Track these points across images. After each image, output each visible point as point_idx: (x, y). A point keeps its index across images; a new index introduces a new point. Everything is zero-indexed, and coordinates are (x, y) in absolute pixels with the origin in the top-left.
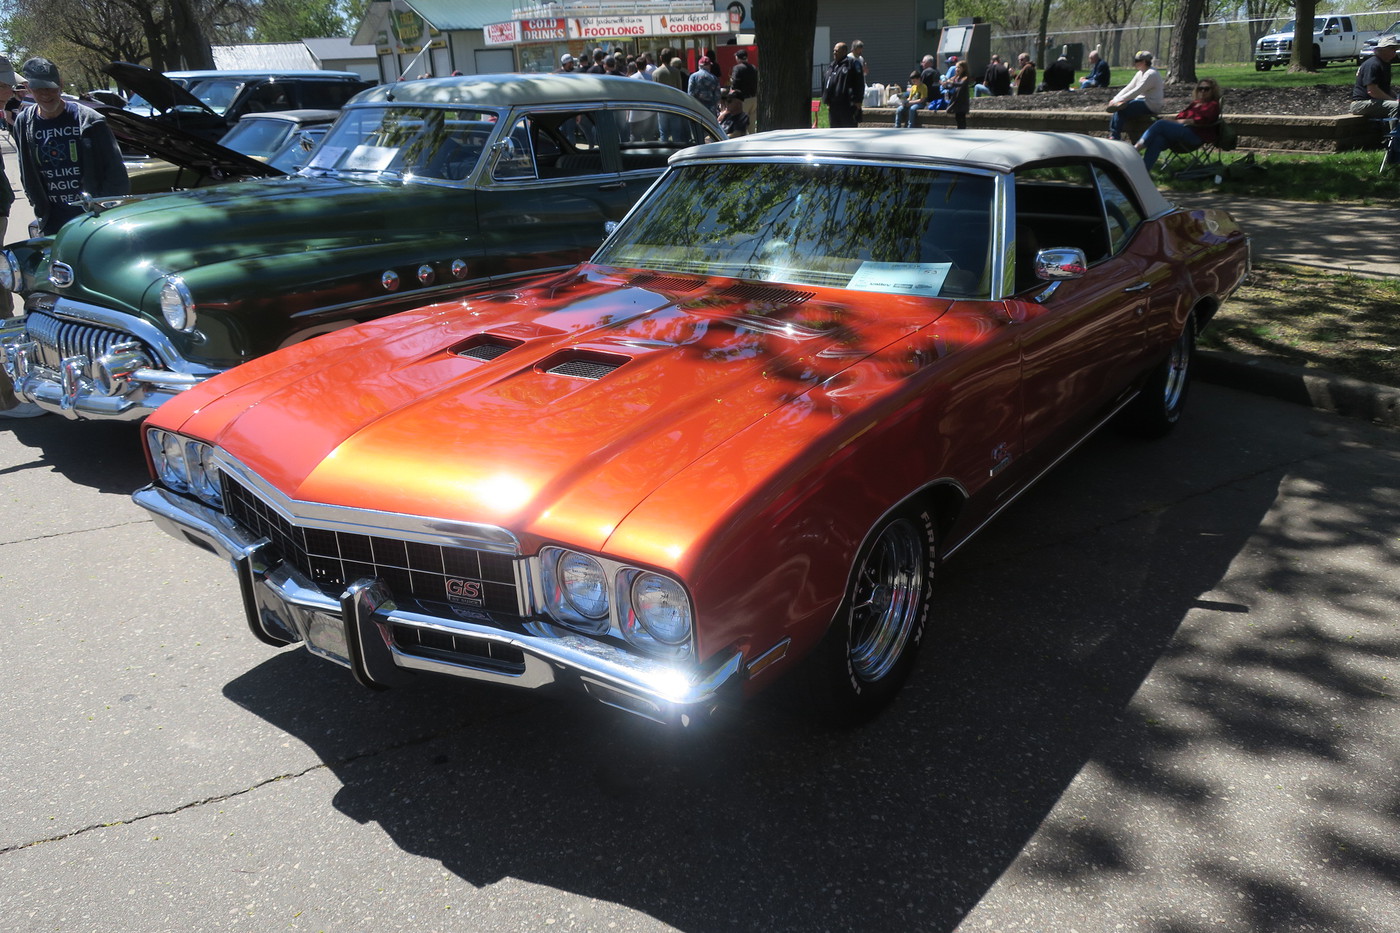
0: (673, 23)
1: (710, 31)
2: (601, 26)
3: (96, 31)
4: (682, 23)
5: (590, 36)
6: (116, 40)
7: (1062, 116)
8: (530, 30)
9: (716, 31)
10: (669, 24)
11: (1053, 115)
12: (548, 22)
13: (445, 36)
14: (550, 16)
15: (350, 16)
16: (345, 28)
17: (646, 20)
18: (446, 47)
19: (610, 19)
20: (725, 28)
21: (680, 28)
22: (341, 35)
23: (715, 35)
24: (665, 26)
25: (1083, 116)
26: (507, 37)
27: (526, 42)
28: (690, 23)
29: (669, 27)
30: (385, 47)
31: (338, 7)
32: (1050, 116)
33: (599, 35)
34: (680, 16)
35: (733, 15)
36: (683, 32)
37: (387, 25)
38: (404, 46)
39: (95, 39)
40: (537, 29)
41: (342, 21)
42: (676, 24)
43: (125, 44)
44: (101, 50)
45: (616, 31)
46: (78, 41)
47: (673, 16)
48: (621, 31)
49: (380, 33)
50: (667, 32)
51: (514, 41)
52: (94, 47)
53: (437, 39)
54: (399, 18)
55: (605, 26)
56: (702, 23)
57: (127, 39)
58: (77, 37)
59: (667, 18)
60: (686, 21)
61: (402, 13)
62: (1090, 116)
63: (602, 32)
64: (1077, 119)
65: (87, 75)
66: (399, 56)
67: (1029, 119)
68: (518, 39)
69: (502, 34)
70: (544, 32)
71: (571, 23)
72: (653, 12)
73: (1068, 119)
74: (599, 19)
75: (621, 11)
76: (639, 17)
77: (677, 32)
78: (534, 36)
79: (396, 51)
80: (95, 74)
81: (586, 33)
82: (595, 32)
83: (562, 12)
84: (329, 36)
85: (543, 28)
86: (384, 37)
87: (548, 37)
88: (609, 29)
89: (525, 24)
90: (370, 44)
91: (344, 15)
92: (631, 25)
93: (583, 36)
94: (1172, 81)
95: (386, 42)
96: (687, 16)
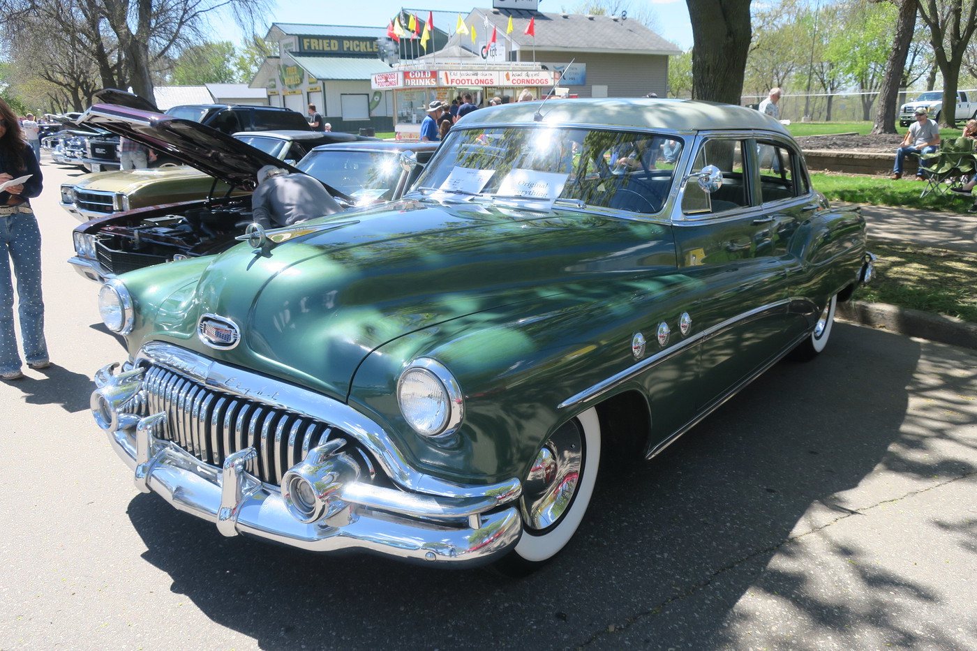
0: (514, 78)
1: (540, 84)
2: (463, 77)
3: (62, 73)
4: (521, 78)
5: (454, 84)
6: (77, 80)
7: (851, 155)
8: (410, 79)
9: (544, 84)
10: (511, 78)
11: (842, 155)
12: (424, 73)
13: (320, 83)
14: (425, 69)
15: (239, 69)
16: (234, 77)
17: (495, 74)
18: (321, 91)
19: (469, 72)
20: (551, 83)
21: (519, 82)
22: (231, 81)
23: (541, 87)
24: (508, 79)
25: (869, 156)
26: (391, 83)
27: (406, 87)
28: (526, 78)
29: (511, 80)
30: (273, 90)
31: (231, 63)
32: (838, 156)
33: (461, 84)
34: (519, 73)
35: (556, 73)
36: (521, 84)
37: (276, 75)
38: (289, 90)
39: (60, 78)
40: (415, 78)
41: (233, 73)
42: (517, 78)
43: (83, 82)
44: (65, 86)
45: (473, 82)
46: (50, 79)
47: (514, 73)
48: (477, 82)
49: (270, 80)
50: (509, 84)
51: (397, 86)
52: (60, 84)
53: (313, 86)
54: (285, 71)
55: (466, 78)
56: (535, 78)
57: (85, 78)
58: (49, 76)
59: (510, 73)
60: (524, 76)
61: (287, 66)
62: (876, 156)
63: (463, 82)
64: (864, 158)
65: (52, 103)
66: (284, 96)
67: (819, 157)
68: (400, 85)
69: (387, 81)
70: (420, 80)
71: (441, 74)
72: (498, 69)
73: (855, 157)
74: (462, 72)
75: (476, 67)
76: (490, 72)
77: (516, 84)
78: (413, 83)
79: (282, 93)
80: (58, 102)
81: (452, 82)
82: (458, 82)
83: (433, 66)
84: (223, 82)
85: (420, 78)
86: (274, 83)
87: (423, 84)
88: (468, 80)
89: (406, 74)
90: (262, 88)
91: (235, 69)
92: (485, 78)
93: (450, 85)
94: (879, 131)
95: (274, 86)
96: (524, 73)
